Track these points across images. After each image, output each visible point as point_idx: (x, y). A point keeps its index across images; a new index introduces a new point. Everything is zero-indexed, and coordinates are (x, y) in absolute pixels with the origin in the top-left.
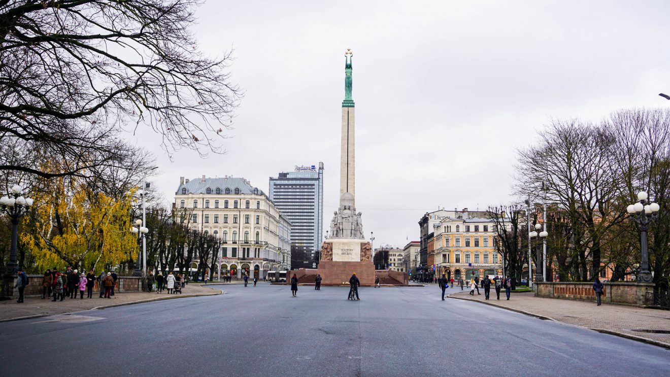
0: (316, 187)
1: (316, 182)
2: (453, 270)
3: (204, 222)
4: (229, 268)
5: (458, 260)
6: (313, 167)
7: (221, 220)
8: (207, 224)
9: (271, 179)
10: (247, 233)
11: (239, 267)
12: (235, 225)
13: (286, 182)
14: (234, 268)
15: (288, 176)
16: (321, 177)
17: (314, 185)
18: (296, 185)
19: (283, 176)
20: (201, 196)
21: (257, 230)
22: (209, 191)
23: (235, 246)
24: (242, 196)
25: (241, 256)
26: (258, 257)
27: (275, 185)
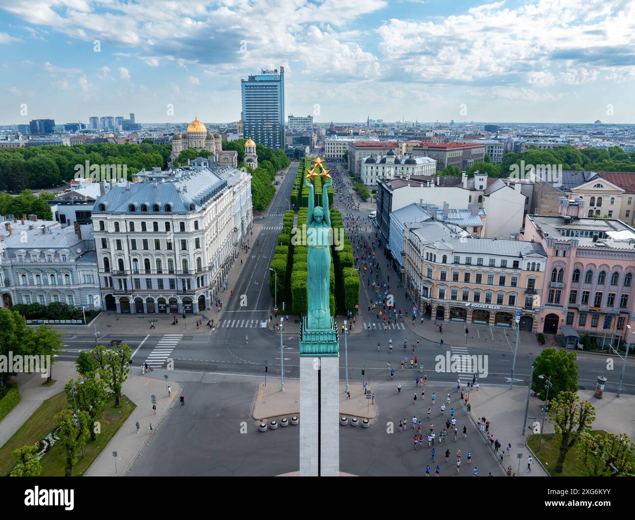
0: (278, 88)
1: (278, 84)
2: (435, 306)
3: (131, 248)
4: (167, 302)
5: (442, 295)
6: (276, 71)
7: (152, 246)
8: (134, 251)
9: (243, 81)
10: (185, 262)
11: (180, 301)
12: (170, 251)
13: (255, 84)
14: (173, 301)
15: (256, 79)
16: (282, 79)
17: (277, 86)
18: (262, 86)
19: (252, 79)
20: (123, 217)
21: (197, 257)
22: (132, 208)
23: (172, 277)
24: (175, 217)
25: (180, 288)
26: (203, 285)
27: (246, 86)
